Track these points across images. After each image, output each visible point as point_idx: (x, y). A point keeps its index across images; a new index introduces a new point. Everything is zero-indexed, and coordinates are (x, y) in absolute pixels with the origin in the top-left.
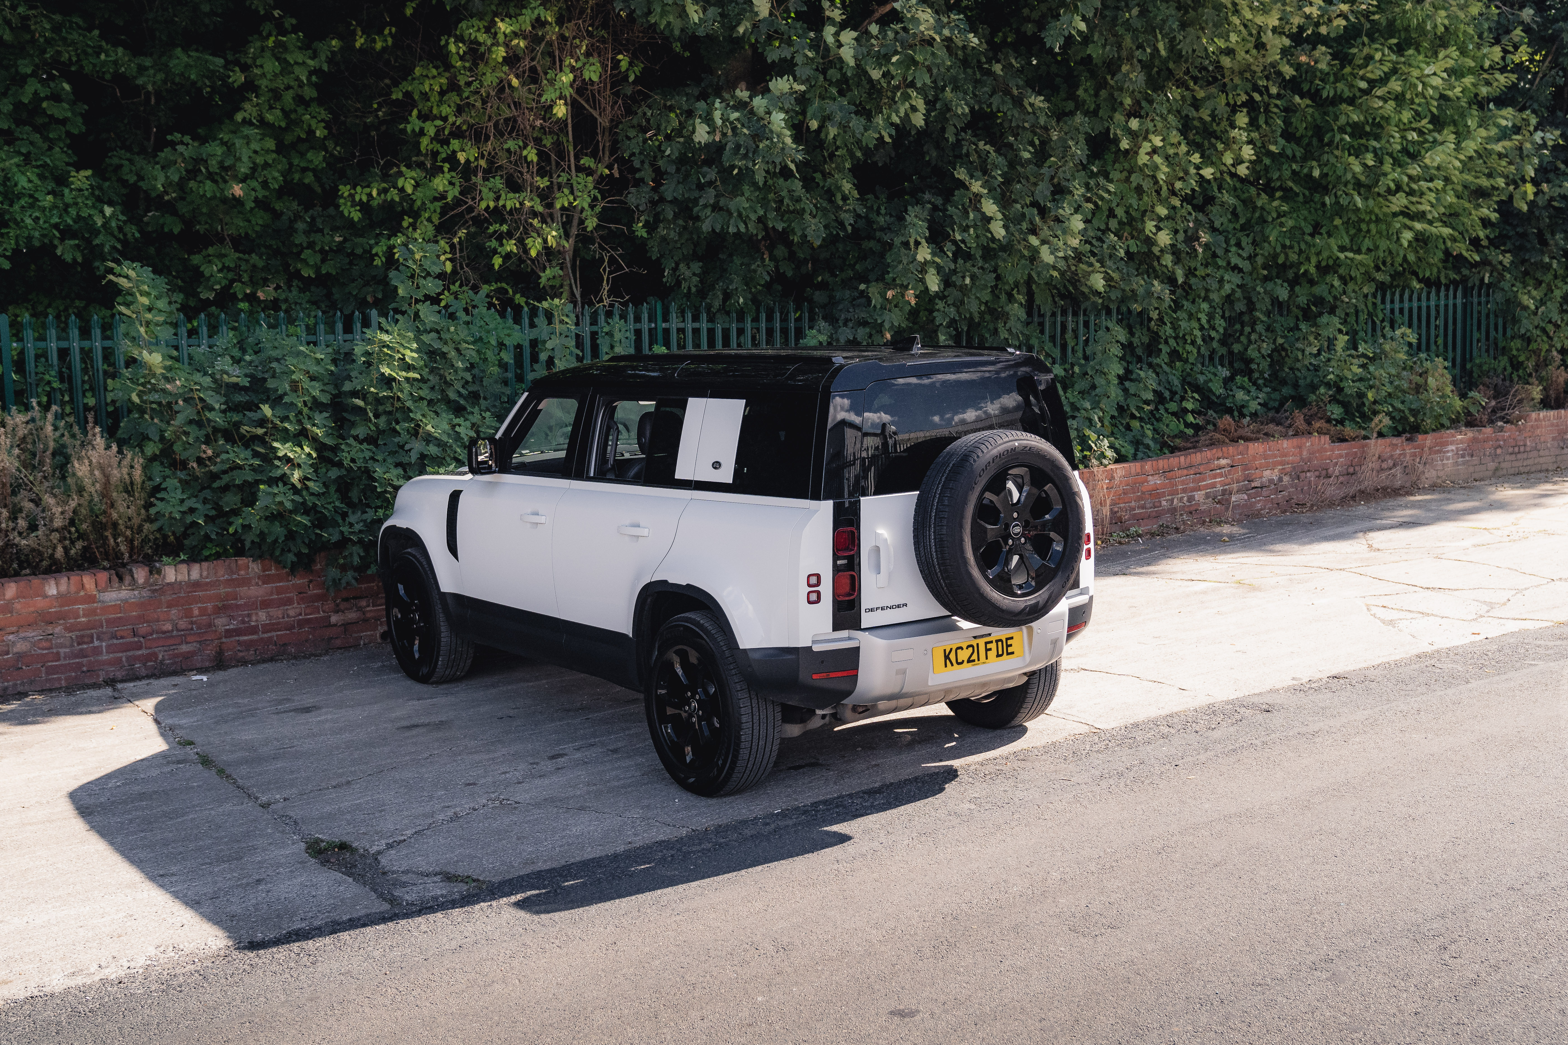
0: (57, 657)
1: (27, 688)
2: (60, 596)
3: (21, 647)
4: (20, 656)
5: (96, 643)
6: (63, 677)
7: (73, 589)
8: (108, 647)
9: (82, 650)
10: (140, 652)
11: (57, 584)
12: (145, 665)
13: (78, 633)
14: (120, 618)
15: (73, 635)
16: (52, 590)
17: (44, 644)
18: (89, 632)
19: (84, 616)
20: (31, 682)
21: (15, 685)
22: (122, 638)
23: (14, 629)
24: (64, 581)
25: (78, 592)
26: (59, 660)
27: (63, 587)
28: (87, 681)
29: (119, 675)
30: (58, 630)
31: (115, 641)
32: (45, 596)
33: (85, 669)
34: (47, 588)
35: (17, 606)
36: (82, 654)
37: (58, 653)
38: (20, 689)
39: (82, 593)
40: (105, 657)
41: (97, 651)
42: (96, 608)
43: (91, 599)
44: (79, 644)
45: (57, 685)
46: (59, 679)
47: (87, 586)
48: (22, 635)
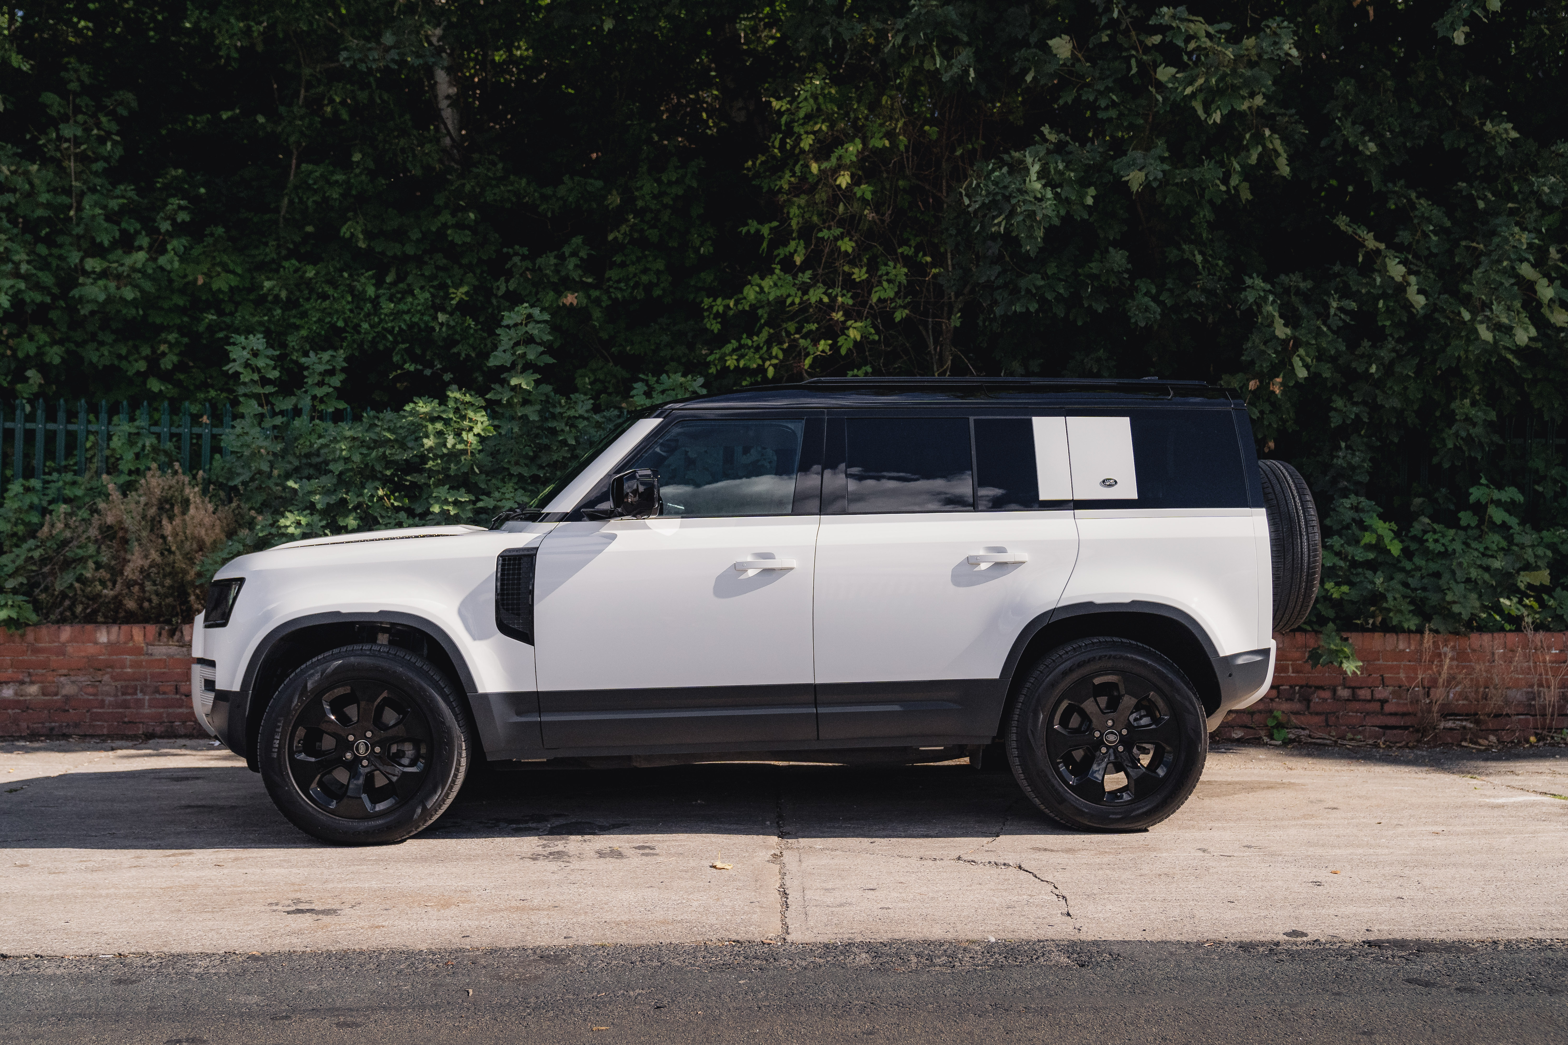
0: (102, 704)
1: (71, 730)
2: (110, 644)
3: (69, 689)
4: (67, 698)
5: (140, 696)
6: (106, 724)
7: (122, 639)
8: (150, 700)
9: (125, 700)
10: (180, 710)
11: (108, 633)
12: (184, 723)
13: (123, 683)
14: (164, 673)
15: (119, 684)
16: (103, 637)
17: (91, 690)
18: (133, 683)
19: (131, 666)
20: (76, 725)
21: (61, 726)
22: (164, 693)
23: (65, 671)
24: (115, 629)
25: (125, 643)
26: (102, 707)
27: (113, 637)
28: (127, 732)
29: (159, 730)
30: (106, 678)
31: (158, 696)
32: (96, 643)
33: (126, 720)
34: (98, 635)
35: (69, 649)
36: (125, 705)
37: (103, 701)
38: (65, 731)
39: (131, 644)
40: (147, 711)
41: (139, 703)
42: (141, 661)
43: (138, 651)
44: (123, 694)
45: (100, 732)
46: (102, 727)
47: (136, 638)
48: (73, 678)
